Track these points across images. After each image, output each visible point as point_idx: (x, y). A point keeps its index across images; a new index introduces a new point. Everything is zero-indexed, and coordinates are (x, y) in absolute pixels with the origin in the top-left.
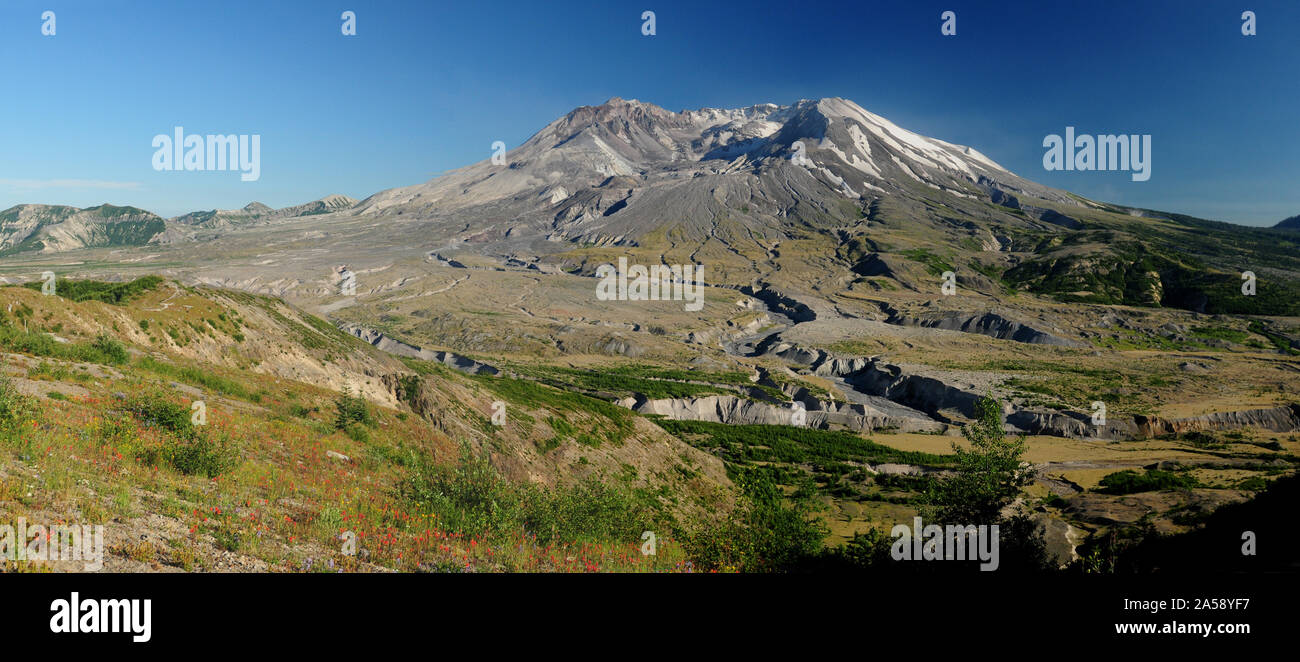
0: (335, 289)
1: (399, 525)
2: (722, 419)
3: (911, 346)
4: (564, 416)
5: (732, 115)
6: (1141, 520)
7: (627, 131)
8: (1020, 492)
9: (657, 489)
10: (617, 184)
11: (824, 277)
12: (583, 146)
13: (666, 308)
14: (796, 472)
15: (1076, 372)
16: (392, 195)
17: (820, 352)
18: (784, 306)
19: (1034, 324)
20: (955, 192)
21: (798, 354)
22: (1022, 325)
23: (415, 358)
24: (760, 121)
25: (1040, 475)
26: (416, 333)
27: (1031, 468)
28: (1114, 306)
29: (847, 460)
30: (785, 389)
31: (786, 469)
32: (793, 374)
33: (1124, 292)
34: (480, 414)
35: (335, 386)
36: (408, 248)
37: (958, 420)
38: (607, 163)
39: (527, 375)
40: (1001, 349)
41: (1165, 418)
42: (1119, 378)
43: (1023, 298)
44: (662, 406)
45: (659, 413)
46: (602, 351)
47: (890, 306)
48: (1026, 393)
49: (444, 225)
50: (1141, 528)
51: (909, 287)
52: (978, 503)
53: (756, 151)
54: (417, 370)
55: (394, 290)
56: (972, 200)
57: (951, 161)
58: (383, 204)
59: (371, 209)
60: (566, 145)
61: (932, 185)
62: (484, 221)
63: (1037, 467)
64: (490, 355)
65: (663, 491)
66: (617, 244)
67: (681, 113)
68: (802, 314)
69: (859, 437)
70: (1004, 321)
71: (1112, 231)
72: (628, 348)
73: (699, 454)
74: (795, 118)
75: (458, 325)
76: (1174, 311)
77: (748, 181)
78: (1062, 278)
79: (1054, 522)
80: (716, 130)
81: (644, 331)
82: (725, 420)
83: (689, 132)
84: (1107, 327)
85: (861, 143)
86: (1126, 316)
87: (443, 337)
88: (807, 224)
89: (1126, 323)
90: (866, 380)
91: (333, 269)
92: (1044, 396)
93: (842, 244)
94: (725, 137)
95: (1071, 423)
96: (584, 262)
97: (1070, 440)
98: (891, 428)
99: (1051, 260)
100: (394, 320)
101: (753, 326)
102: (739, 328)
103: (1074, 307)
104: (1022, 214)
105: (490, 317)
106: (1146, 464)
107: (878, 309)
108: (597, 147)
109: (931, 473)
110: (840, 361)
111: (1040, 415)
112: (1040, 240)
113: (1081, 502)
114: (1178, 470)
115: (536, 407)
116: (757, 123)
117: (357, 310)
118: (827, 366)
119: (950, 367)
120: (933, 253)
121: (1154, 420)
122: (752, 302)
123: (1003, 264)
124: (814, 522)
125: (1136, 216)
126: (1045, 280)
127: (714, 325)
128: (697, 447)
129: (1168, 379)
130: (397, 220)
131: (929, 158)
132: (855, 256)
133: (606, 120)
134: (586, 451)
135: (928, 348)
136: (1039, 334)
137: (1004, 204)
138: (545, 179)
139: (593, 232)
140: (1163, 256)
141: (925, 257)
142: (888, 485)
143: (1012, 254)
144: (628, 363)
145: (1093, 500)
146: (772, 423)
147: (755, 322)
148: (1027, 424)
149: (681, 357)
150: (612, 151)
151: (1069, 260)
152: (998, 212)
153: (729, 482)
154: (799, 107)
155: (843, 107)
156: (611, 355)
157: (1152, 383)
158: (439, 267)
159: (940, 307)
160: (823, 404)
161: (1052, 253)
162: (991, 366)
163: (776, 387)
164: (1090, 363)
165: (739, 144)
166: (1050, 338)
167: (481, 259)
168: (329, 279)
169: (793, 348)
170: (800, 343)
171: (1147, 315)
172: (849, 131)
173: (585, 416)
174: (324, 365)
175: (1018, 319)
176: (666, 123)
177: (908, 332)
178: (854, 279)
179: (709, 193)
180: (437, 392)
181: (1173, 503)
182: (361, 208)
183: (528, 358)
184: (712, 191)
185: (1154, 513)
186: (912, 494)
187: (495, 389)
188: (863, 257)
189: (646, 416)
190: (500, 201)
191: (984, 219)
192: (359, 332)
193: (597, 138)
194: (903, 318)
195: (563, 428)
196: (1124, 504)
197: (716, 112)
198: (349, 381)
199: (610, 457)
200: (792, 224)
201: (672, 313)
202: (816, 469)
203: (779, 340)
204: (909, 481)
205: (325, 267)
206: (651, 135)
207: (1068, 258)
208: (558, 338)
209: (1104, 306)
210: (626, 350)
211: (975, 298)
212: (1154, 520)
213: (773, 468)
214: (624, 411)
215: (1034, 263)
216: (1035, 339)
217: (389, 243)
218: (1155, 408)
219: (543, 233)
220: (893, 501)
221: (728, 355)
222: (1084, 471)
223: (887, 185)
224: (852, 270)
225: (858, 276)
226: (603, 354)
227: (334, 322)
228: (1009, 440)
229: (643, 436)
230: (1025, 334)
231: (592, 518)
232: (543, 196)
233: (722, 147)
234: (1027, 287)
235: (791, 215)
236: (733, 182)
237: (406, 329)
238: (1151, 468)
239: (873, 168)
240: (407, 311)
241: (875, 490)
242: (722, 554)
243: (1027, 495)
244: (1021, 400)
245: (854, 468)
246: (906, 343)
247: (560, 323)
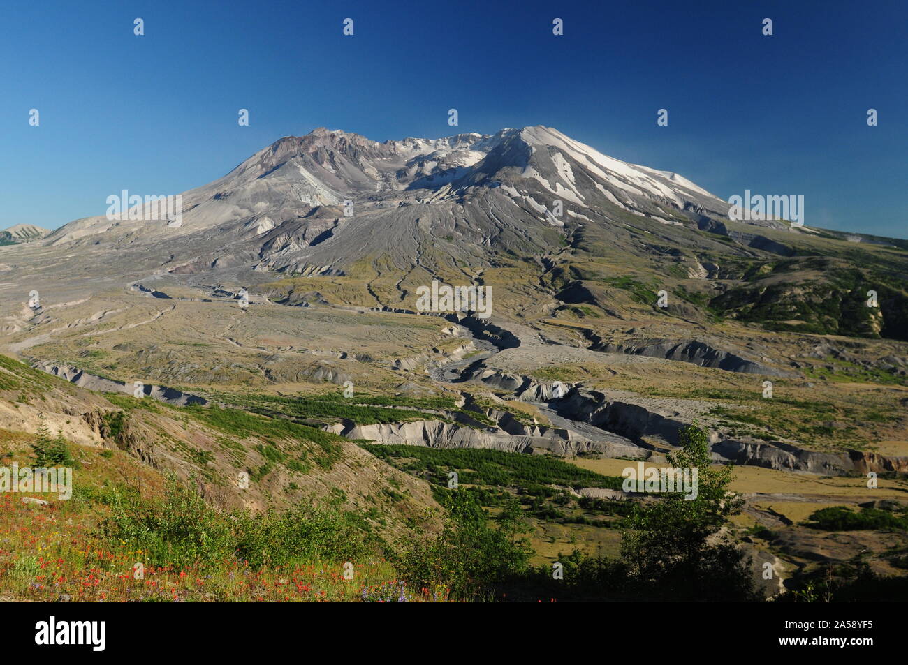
0: (27, 325)
1: (103, 565)
2: (428, 443)
3: (615, 373)
4: (273, 444)
5: (436, 145)
6: (855, 559)
7: (332, 161)
8: (726, 521)
9: (365, 511)
10: (323, 214)
11: (527, 305)
12: (288, 176)
13: (373, 336)
14: (501, 494)
15: (786, 402)
16: (88, 224)
17: (525, 378)
18: (488, 333)
19: (742, 354)
20: (660, 219)
21: (502, 380)
22: (728, 354)
23: (119, 393)
24: (463, 151)
25: (746, 506)
26: (120, 367)
27: (737, 497)
28: (828, 336)
29: (551, 484)
30: (490, 414)
31: (491, 491)
32: (497, 400)
33: (839, 321)
34: (190, 445)
35: (31, 428)
36: (107, 279)
37: (662, 447)
38: (313, 193)
39: (236, 405)
40: (706, 378)
41: (884, 455)
42: (833, 411)
43: (731, 326)
44: (369, 432)
45: (367, 438)
46: (310, 378)
47: (594, 333)
48: (733, 422)
49: (146, 254)
50: (855, 567)
51: (613, 315)
52: (683, 530)
53: (459, 180)
54: (122, 405)
55: (93, 324)
56: (678, 227)
57: (656, 187)
58: (78, 234)
59: (65, 239)
60: (272, 175)
61: (636, 213)
62: (189, 252)
63: (745, 497)
64: (198, 386)
65: (372, 514)
66: (323, 273)
67: (385, 143)
68: (506, 341)
69: (564, 461)
70: (710, 349)
71: (827, 258)
72: (335, 375)
73: (407, 477)
74: (498, 147)
75: (164, 356)
76: (896, 343)
77: (453, 210)
78: (772, 307)
79: (761, 553)
80: (421, 160)
81: (352, 358)
82: (431, 444)
83: (392, 162)
84: (820, 357)
85: (564, 170)
86: (841, 347)
87: (148, 370)
88: (511, 252)
89: (841, 354)
90: (570, 406)
91: (24, 303)
92: (752, 426)
93: (545, 272)
94: (429, 167)
95: (780, 455)
96: (291, 292)
97: (779, 472)
98: (595, 453)
99: (761, 288)
100: (95, 354)
101: (458, 353)
102: (445, 354)
103: (784, 336)
104: (729, 240)
105: (197, 348)
106: (861, 501)
107: (581, 336)
108: (303, 178)
109: (634, 498)
110: (544, 387)
111: (747, 444)
112: (749, 267)
113: (789, 536)
114: (897, 511)
115: (243, 436)
116: (461, 152)
117: (53, 347)
118: (531, 391)
119: (655, 394)
120: (637, 280)
121: (872, 457)
122: (457, 330)
123: (710, 292)
124: (520, 542)
125: (854, 241)
126: (753, 308)
127: (420, 353)
128: (404, 470)
129: (888, 414)
130: (95, 250)
131: (633, 185)
132: (559, 284)
133: (311, 150)
134: (295, 477)
135: (631, 374)
136: (747, 363)
137: (712, 231)
138: (250, 210)
139: (300, 262)
140: (884, 284)
141: (628, 284)
142: (591, 509)
143: (719, 281)
144: (335, 391)
145: (803, 534)
146: (478, 447)
147: (460, 349)
148: (733, 454)
149: (388, 384)
150: (318, 181)
151: (779, 288)
152: (704, 239)
153: (436, 504)
154: (503, 136)
155: (546, 135)
156: (319, 383)
157: (870, 418)
158: (142, 298)
159: (644, 334)
160: (527, 428)
161: (761, 281)
162: (696, 394)
163: (482, 412)
164: (800, 394)
165: (443, 173)
166: (758, 367)
167: (186, 291)
168: (19, 314)
169: (498, 374)
170: (504, 369)
171: (865, 346)
172: (552, 159)
173: (294, 442)
174: (17, 407)
175: (725, 347)
176: (371, 154)
177: (611, 359)
178: (558, 306)
179: (415, 223)
180: (144, 427)
181: (891, 544)
182: (53, 238)
183: (236, 388)
184: (417, 220)
185: (869, 553)
186: (615, 518)
187: (205, 420)
188: (567, 284)
189: (354, 441)
190: (206, 232)
191: (689, 246)
192: (56, 370)
193: (302, 168)
194: (607, 345)
195: (273, 455)
196: (836, 541)
197: (420, 142)
198: (45, 422)
199: (319, 482)
200: (496, 253)
201: (379, 341)
202: (520, 492)
203: (484, 366)
204: (612, 505)
205: (15, 302)
206: (356, 166)
207: (779, 286)
208: (267, 367)
209: (817, 336)
210: (334, 377)
211: (680, 325)
212: (869, 560)
213: (479, 490)
214: (333, 437)
215: (742, 290)
216: (743, 367)
217: (86, 275)
218: (872, 445)
219: (250, 263)
220: (596, 524)
221: (434, 382)
222: (792, 505)
223: (591, 213)
224: (556, 297)
225: (562, 303)
226: (312, 381)
227: (27, 361)
228: (716, 469)
229: (351, 461)
230: (732, 363)
231: (305, 540)
232: (249, 227)
233: (427, 176)
234: (735, 315)
235: (495, 243)
236: (437, 211)
237: (108, 364)
238: (867, 506)
239: (577, 195)
240: (108, 345)
241: (579, 513)
242: (432, 573)
243: (733, 525)
244: (727, 429)
245: (558, 492)
246: (610, 370)
247: (268, 352)
